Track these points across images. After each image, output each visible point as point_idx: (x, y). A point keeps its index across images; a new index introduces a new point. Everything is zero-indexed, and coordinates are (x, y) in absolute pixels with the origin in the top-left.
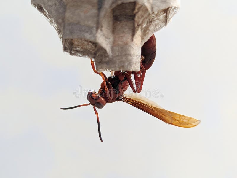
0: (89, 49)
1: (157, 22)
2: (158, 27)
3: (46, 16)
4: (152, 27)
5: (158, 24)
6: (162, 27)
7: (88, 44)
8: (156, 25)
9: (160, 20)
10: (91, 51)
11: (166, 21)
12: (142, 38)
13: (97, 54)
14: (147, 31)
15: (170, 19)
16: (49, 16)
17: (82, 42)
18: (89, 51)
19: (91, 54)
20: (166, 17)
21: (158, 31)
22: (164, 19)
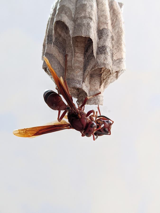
0: (74, 93)
1: (112, 78)
2: (112, 80)
3: (49, 74)
4: (110, 80)
5: (113, 78)
6: (115, 80)
7: (74, 90)
8: (111, 79)
9: (114, 77)
10: (75, 94)
11: (117, 77)
12: (104, 86)
13: (79, 96)
14: (107, 83)
15: (119, 76)
16: (50, 74)
17: (71, 89)
18: (74, 94)
19: (76, 95)
20: (117, 75)
21: (112, 82)
22: (116, 76)
